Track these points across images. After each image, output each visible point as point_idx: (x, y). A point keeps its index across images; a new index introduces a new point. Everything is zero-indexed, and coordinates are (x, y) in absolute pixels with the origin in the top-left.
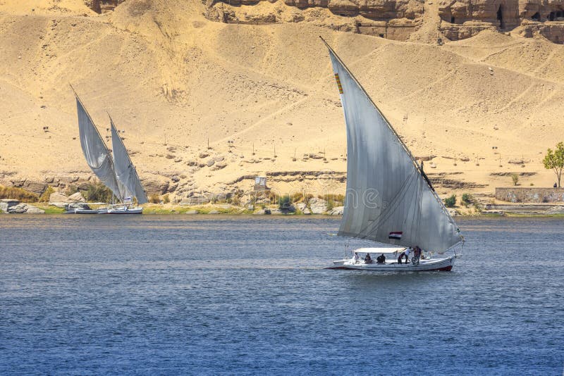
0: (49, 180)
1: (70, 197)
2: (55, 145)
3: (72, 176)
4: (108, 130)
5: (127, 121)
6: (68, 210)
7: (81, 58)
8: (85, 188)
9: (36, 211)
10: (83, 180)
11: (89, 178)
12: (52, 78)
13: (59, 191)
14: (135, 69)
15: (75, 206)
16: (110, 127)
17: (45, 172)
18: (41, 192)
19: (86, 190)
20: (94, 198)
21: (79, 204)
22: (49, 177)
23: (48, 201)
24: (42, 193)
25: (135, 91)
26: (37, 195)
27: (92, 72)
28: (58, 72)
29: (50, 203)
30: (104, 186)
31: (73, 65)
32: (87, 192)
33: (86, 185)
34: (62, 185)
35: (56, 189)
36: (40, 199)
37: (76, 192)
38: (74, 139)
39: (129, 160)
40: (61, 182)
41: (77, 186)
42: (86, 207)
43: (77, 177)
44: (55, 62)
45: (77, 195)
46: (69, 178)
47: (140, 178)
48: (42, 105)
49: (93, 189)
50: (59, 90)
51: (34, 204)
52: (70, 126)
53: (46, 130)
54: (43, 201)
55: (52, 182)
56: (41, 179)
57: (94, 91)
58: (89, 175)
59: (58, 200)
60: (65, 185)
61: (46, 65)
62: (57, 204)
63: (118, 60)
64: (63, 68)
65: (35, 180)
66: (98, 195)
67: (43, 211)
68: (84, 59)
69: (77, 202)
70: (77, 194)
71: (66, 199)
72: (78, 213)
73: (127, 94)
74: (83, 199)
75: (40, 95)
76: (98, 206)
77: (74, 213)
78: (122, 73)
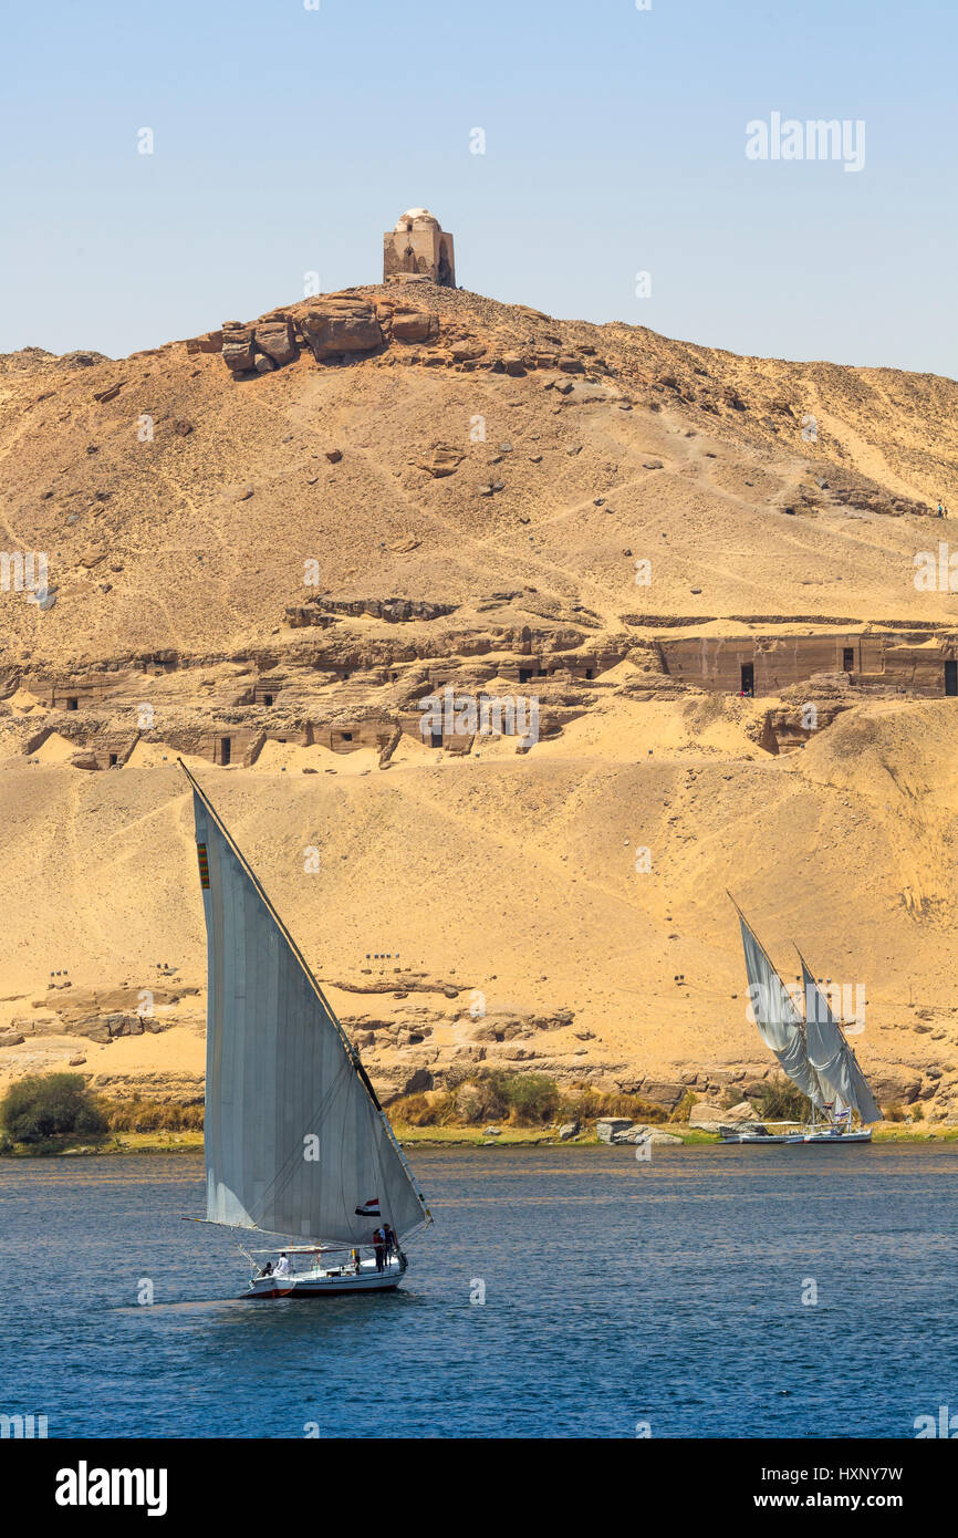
0: (687, 1079)
1: (730, 1111)
2: (696, 1010)
3: (732, 1070)
4: (798, 978)
5: (836, 960)
6: (727, 1134)
7: (743, 841)
8: (759, 1093)
9: (666, 1141)
10: (755, 1078)
11: (766, 1074)
12: (689, 880)
13: (708, 1100)
14: (848, 859)
15: (741, 1128)
16: (800, 973)
17: (679, 1064)
18: (672, 1103)
19: (760, 1097)
20: (776, 1113)
21: (750, 1124)
22: (688, 1072)
23: (687, 1120)
24: (675, 1104)
25: (849, 902)
26: (665, 1108)
27: (765, 866)
28: (700, 869)
29: (690, 1124)
30: (796, 1089)
31: (729, 854)
32: (762, 1101)
33: (759, 1087)
34: (713, 1088)
35: (701, 1096)
36: (672, 1116)
37: (740, 1101)
38: (735, 997)
39: (841, 1036)
40: (711, 1083)
41: (743, 1090)
42: (762, 1131)
43: (741, 1071)
44: (693, 850)
45: (744, 1107)
46: (727, 1074)
47: (865, 1072)
48: (669, 934)
49: (772, 1093)
50: (701, 904)
51: (661, 1126)
52: (726, 972)
53: (680, 981)
54: (678, 1120)
55: (694, 1082)
56: (674, 1077)
57: (771, 905)
58: (763, 1068)
59: (707, 1117)
60: (719, 1088)
61: (676, 857)
62: (704, 1125)
63: (814, 842)
64: (710, 860)
65: (661, 1079)
66: (785, 1105)
67: (679, 1140)
68: (749, 842)
69: (743, 1121)
70: (744, 1104)
71: (722, 1115)
72: (745, 1142)
73: (834, 908)
74: (754, 1116)
75: (668, 915)
76: (783, 1128)
77: (738, 1143)
78: (823, 866)
